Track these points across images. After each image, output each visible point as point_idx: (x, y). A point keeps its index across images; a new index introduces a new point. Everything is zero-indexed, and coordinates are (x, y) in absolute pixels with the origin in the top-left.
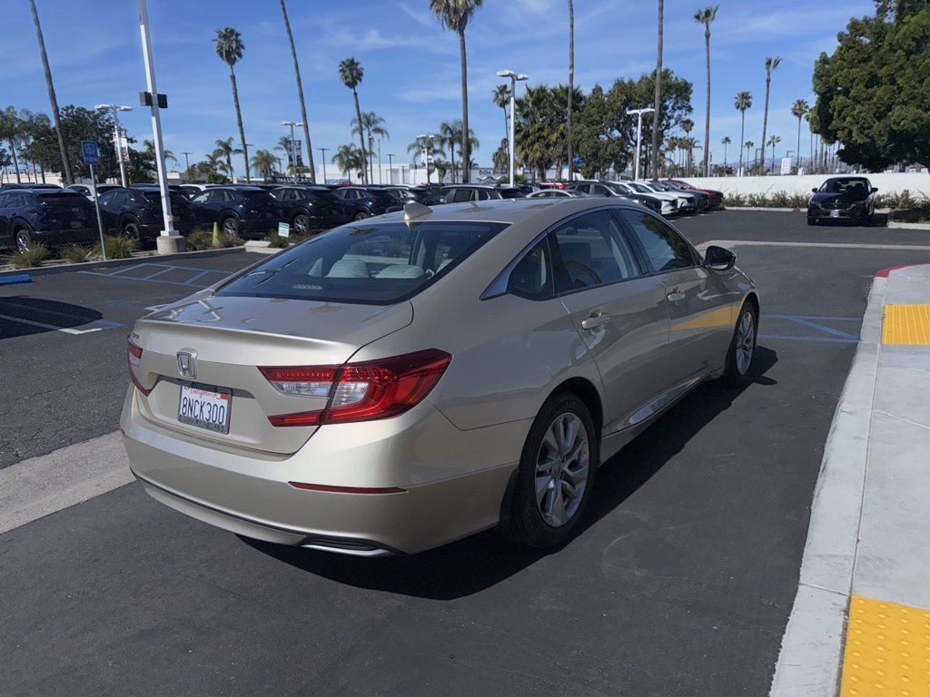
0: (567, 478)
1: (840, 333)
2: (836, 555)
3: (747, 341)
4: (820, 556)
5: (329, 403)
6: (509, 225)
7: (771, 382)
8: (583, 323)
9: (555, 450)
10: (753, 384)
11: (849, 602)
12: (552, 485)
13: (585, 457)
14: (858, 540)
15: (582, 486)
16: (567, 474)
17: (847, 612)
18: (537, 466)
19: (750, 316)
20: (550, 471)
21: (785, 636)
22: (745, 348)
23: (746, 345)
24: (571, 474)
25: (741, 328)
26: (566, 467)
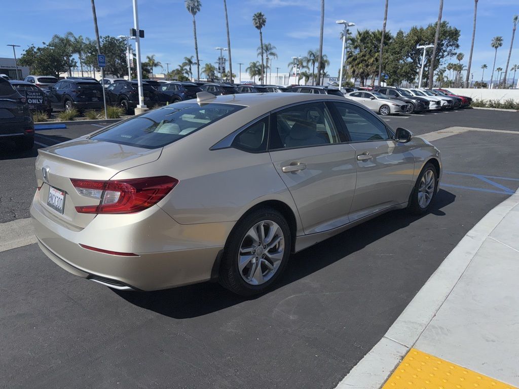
0: (267, 258)
1: (504, 188)
2: (416, 323)
3: (429, 188)
4: (405, 322)
5: (101, 202)
6: (246, 107)
7: (443, 214)
8: (284, 168)
9: (256, 241)
10: (431, 215)
11: (408, 352)
12: (254, 261)
13: (282, 248)
14: (435, 315)
15: (277, 264)
16: (267, 256)
17: (403, 358)
18: (241, 249)
19: (432, 173)
20: (254, 253)
21: (355, 367)
22: (427, 192)
23: (428, 190)
24: (270, 256)
25: (423, 179)
26: (266, 252)
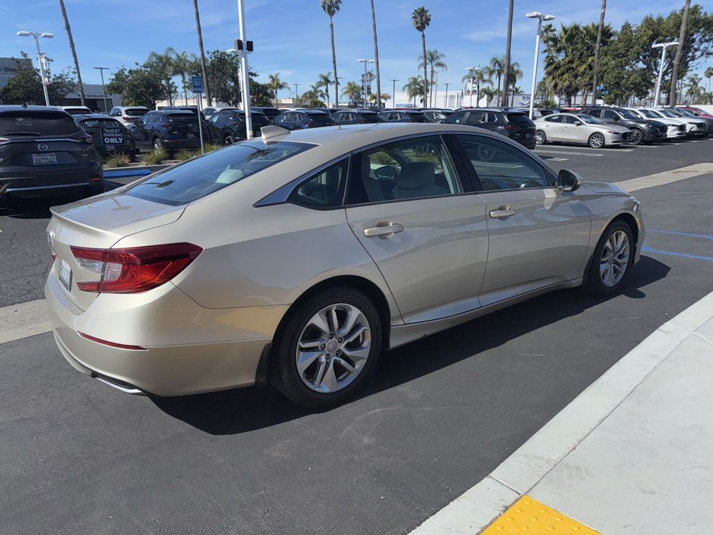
0: (344, 357)
2: (542, 458)
3: (621, 257)
4: (526, 456)
5: (102, 277)
6: (317, 145)
7: (642, 295)
8: (366, 231)
9: (324, 332)
10: (622, 295)
11: (517, 500)
12: (323, 359)
13: (367, 343)
14: (575, 448)
16: (343, 353)
17: (507, 508)
18: (300, 343)
20: (323, 349)
22: (616, 263)
23: (617, 260)
24: (348, 353)
25: (608, 244)
26: (342, 347)
